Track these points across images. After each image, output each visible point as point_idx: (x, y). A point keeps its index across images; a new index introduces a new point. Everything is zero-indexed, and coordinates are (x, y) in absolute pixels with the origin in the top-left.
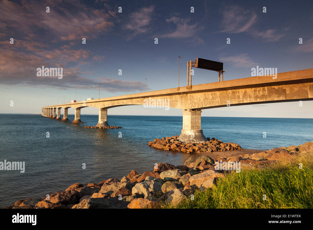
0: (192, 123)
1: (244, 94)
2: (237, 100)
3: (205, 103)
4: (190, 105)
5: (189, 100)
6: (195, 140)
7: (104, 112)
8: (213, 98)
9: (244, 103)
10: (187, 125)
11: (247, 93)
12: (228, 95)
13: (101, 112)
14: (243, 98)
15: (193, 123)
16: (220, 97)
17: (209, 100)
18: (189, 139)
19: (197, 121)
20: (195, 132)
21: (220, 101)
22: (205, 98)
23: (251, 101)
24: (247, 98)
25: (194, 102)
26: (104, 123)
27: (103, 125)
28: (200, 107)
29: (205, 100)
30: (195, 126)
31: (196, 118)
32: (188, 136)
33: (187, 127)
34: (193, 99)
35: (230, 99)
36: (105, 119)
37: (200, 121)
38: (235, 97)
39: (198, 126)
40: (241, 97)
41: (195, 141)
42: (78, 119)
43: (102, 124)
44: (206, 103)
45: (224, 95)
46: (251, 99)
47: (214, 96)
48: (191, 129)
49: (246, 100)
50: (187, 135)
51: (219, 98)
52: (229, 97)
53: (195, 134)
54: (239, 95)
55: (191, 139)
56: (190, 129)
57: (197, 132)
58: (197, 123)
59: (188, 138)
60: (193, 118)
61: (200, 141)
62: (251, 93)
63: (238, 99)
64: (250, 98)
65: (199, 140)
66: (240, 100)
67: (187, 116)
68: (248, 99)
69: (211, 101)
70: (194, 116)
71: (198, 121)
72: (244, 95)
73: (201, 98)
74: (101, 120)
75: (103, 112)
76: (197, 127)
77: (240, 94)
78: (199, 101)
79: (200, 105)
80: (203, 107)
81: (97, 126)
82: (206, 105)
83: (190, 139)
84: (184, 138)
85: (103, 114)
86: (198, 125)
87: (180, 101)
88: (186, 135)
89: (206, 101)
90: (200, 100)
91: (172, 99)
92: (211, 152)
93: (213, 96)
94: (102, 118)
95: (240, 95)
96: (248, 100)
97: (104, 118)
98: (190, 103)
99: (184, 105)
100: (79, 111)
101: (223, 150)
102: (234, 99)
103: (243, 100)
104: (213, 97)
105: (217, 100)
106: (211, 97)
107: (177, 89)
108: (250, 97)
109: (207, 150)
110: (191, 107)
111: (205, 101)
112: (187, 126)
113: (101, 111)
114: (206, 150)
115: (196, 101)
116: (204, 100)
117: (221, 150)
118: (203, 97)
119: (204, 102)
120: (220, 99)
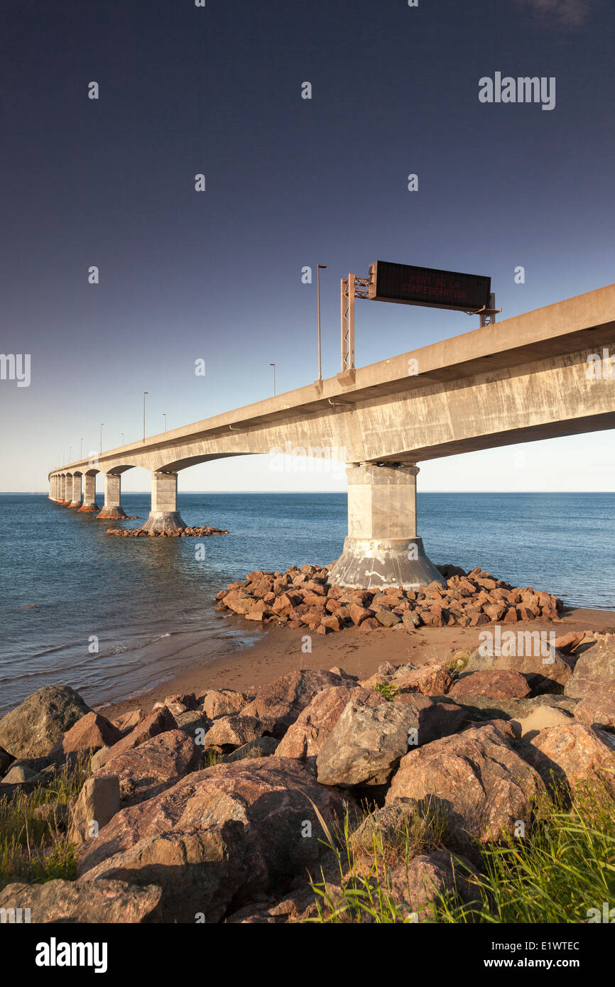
0: (375, 512)
1: (528, 389)
2: (505, 414)
3: (407, 435)
4: (366, 447)
5: (362, 428)
6: (383, 578)
7: (167, 482)
8: (430, 413)
9: (531, 424)
10: (358, 522)
11: (537, 383)
12: (476, 397)
13: (158, 483)
14: (526, 407)
15: (383, 513)
16: (450, 408)
17: (420, 422)
18: (362, 572)
19: (397, 505)
20: (386, 547)
21: (453, 425)
22: (407, 416)
23: (555, 415)
24: (540, 404)
25: (377, 434)
26: (169, 517)
27: (164, 524)
28: (393, 453)
29: (408, 424)
30: (391, 526)
31: (392, 495)
32: (360, 562)
33: (359, 528)
34: (372, 421)
35: (483, 411)
36: (171, 506)
37: (411, 506)
38: (498, 402)
39: (402, 526)
40: (519, 401)
41: (385, 580)
42: (114, 505)
43: (162, 522)
44: (412, 433)
45: (461, 398)
46: (554, 409)
47: (432, 404)
48: (375, 536)
49: (537, 413)
50: (358, 557)
51: (448, 412)
52: (478, 406)
53: (387, 555)
54: (513, 395)
55: (370, 574)
56: (370, 536)
57: (395, 549)
58: (398, 513)
59: (359, 569)
60: (383, 495)
61: (404, 581)
62: (552, 382)
63: (509, 409)
64: (550, 403)
65: (398, 577)
66: (517, 416)
67: (360, 486)
68: (545, 408)
69: (426, 425)
70: (388, 488)
71: (403, 507)
72: (530, 391)
73: (393, 417)
74: (157, 508)
75: (164, 481)
76: (396, 529)
77: (515, 390)
78: (389, 430)
79: (394, 443)
80: (402, 451)
81: (144, 527)
82: (412, 443)
83: (368, 573)
84: (346, 570)
85: (165, 487)
86: (402, 519)
87: (339, 434)
88: (356, 560)
89: (409, 427)
90: (391, 425)
91: (315, 427)
92: (413, 626)
93: (428, 406)
94: (159, 500)
95: (517, 396)
96: (544, 412)
97: (167, 503)
98: (364, 438)
99: (348, 448)
100: (117, 482)
101: (468, 622)
102: (495, 412)
103: (527, 416)
104: (429, 411)
105: (442, 422)
106: (425, 411)
107: (314, 389)
108: (551, 399)
109: (402, 622)
110: (370, 455)
111: (407, 428)
112: (361, 526)
113: (158, 479)
114: (398, 619)
115: (380, 430)
116: (404, 424)
117: (461, 621)
118: (401, 412)
119: (405, 430)
120: (451, 416)
